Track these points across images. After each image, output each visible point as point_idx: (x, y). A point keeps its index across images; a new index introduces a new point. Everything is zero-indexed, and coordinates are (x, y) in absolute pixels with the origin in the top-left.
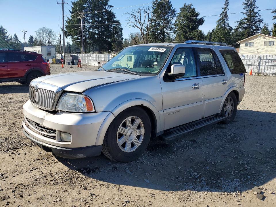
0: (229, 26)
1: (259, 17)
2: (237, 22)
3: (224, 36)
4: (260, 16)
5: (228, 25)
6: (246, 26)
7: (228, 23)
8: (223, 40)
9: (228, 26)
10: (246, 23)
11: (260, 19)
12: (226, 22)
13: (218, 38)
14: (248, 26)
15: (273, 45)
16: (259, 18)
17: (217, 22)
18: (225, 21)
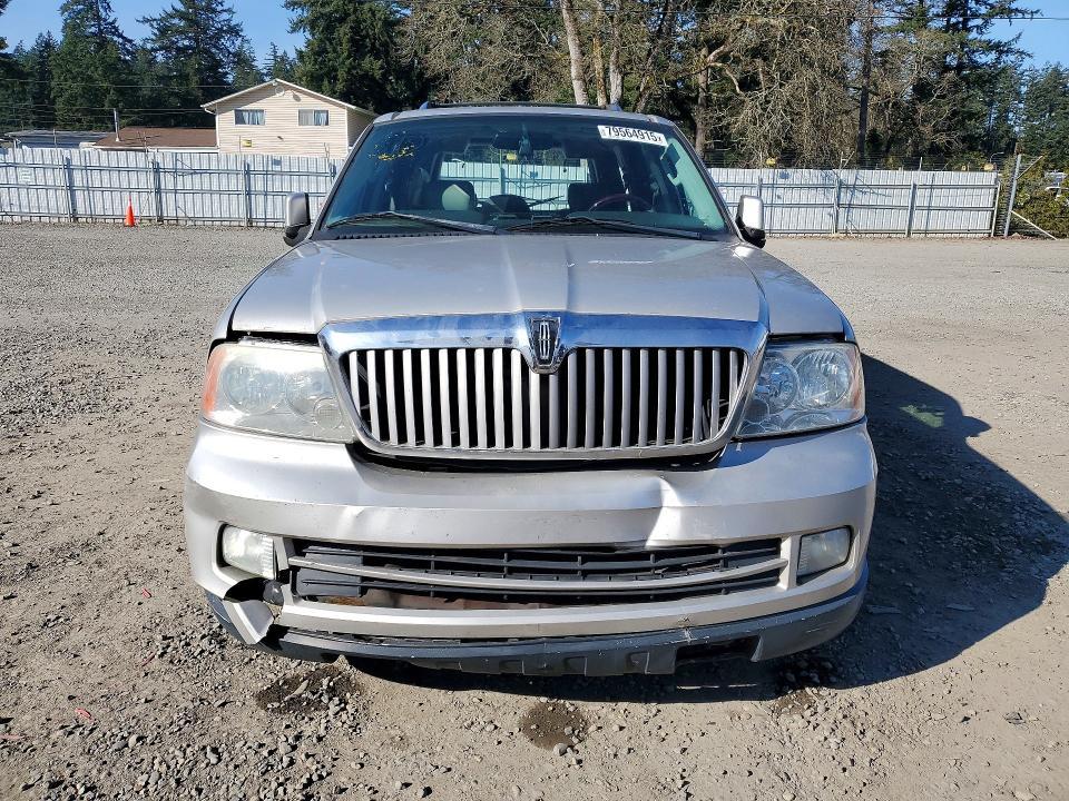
0: (120, 36)
1: (225, 16)
2: (146, 20)
3: (105, 75)
4: (229, 11)
5: (117, 30)
6: (186, 43)
7: (110, 20)
8: (108, 91)
9: (114, 34)
10: (182, 33)
11: (233, 23)
12: (103, 13)
13: (83, 79)
14: (193, 44)
15: (327, 124)
16: (229, 20)
17: (64, 9)
18: (98, 11)
